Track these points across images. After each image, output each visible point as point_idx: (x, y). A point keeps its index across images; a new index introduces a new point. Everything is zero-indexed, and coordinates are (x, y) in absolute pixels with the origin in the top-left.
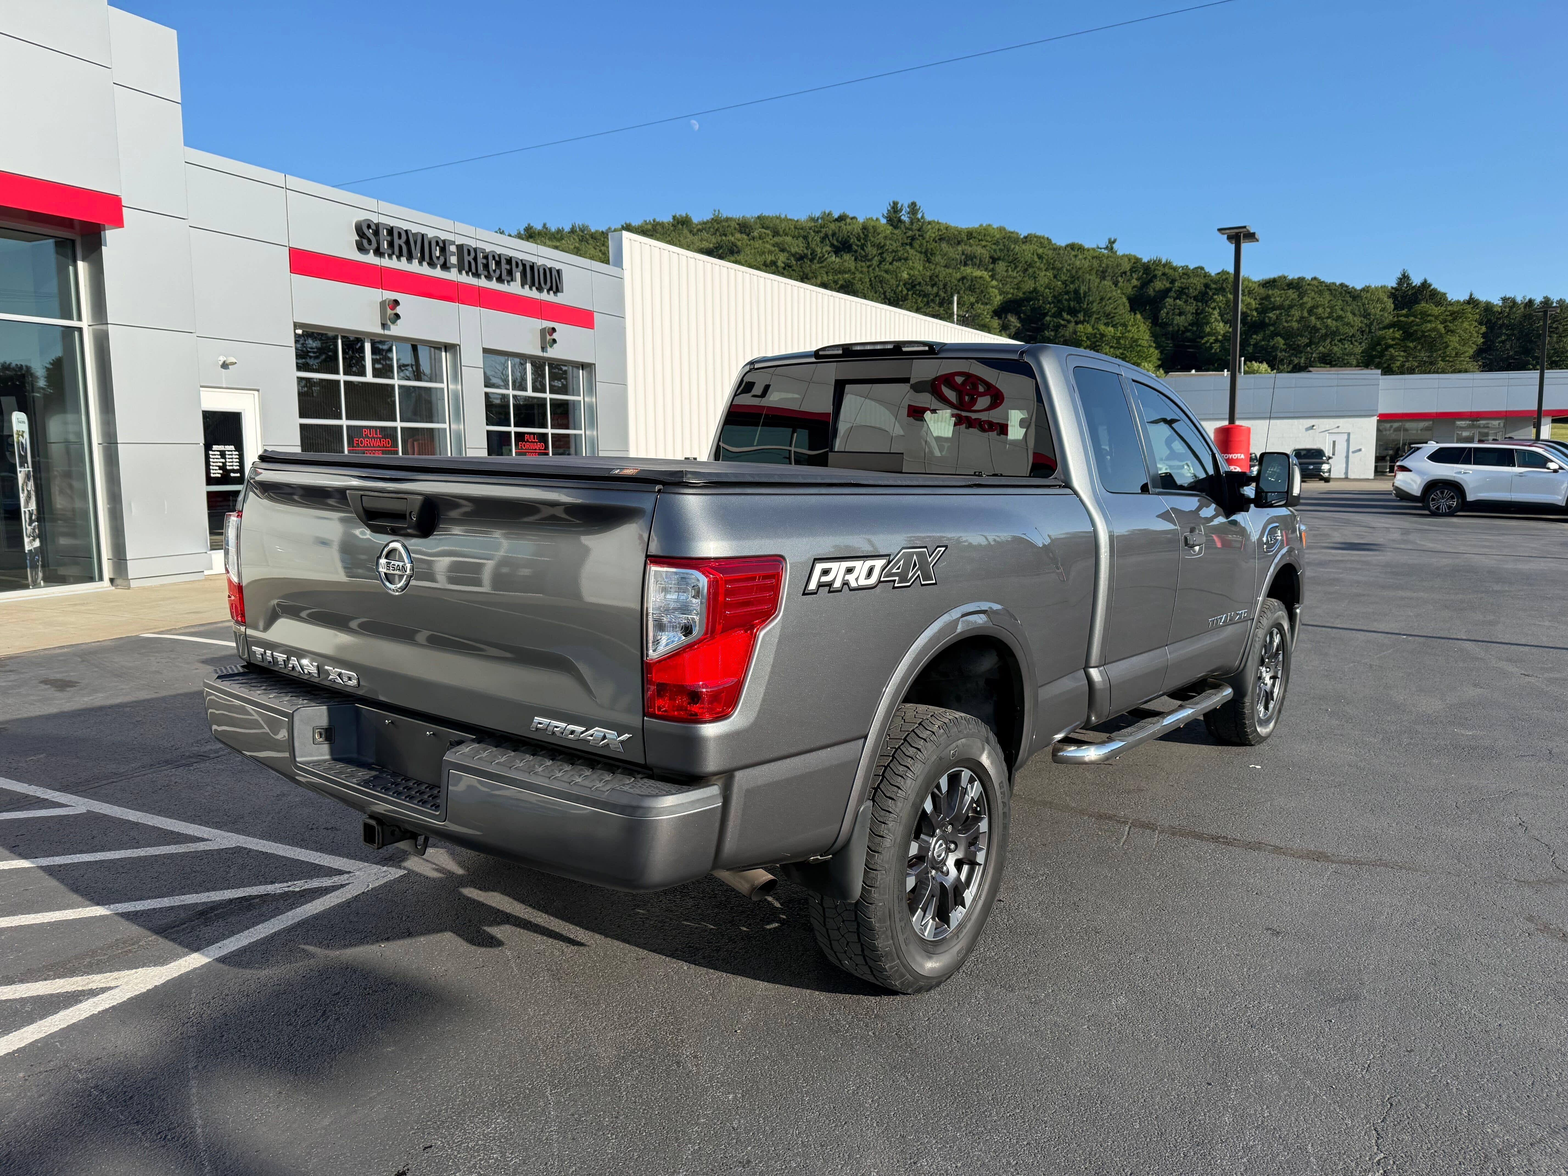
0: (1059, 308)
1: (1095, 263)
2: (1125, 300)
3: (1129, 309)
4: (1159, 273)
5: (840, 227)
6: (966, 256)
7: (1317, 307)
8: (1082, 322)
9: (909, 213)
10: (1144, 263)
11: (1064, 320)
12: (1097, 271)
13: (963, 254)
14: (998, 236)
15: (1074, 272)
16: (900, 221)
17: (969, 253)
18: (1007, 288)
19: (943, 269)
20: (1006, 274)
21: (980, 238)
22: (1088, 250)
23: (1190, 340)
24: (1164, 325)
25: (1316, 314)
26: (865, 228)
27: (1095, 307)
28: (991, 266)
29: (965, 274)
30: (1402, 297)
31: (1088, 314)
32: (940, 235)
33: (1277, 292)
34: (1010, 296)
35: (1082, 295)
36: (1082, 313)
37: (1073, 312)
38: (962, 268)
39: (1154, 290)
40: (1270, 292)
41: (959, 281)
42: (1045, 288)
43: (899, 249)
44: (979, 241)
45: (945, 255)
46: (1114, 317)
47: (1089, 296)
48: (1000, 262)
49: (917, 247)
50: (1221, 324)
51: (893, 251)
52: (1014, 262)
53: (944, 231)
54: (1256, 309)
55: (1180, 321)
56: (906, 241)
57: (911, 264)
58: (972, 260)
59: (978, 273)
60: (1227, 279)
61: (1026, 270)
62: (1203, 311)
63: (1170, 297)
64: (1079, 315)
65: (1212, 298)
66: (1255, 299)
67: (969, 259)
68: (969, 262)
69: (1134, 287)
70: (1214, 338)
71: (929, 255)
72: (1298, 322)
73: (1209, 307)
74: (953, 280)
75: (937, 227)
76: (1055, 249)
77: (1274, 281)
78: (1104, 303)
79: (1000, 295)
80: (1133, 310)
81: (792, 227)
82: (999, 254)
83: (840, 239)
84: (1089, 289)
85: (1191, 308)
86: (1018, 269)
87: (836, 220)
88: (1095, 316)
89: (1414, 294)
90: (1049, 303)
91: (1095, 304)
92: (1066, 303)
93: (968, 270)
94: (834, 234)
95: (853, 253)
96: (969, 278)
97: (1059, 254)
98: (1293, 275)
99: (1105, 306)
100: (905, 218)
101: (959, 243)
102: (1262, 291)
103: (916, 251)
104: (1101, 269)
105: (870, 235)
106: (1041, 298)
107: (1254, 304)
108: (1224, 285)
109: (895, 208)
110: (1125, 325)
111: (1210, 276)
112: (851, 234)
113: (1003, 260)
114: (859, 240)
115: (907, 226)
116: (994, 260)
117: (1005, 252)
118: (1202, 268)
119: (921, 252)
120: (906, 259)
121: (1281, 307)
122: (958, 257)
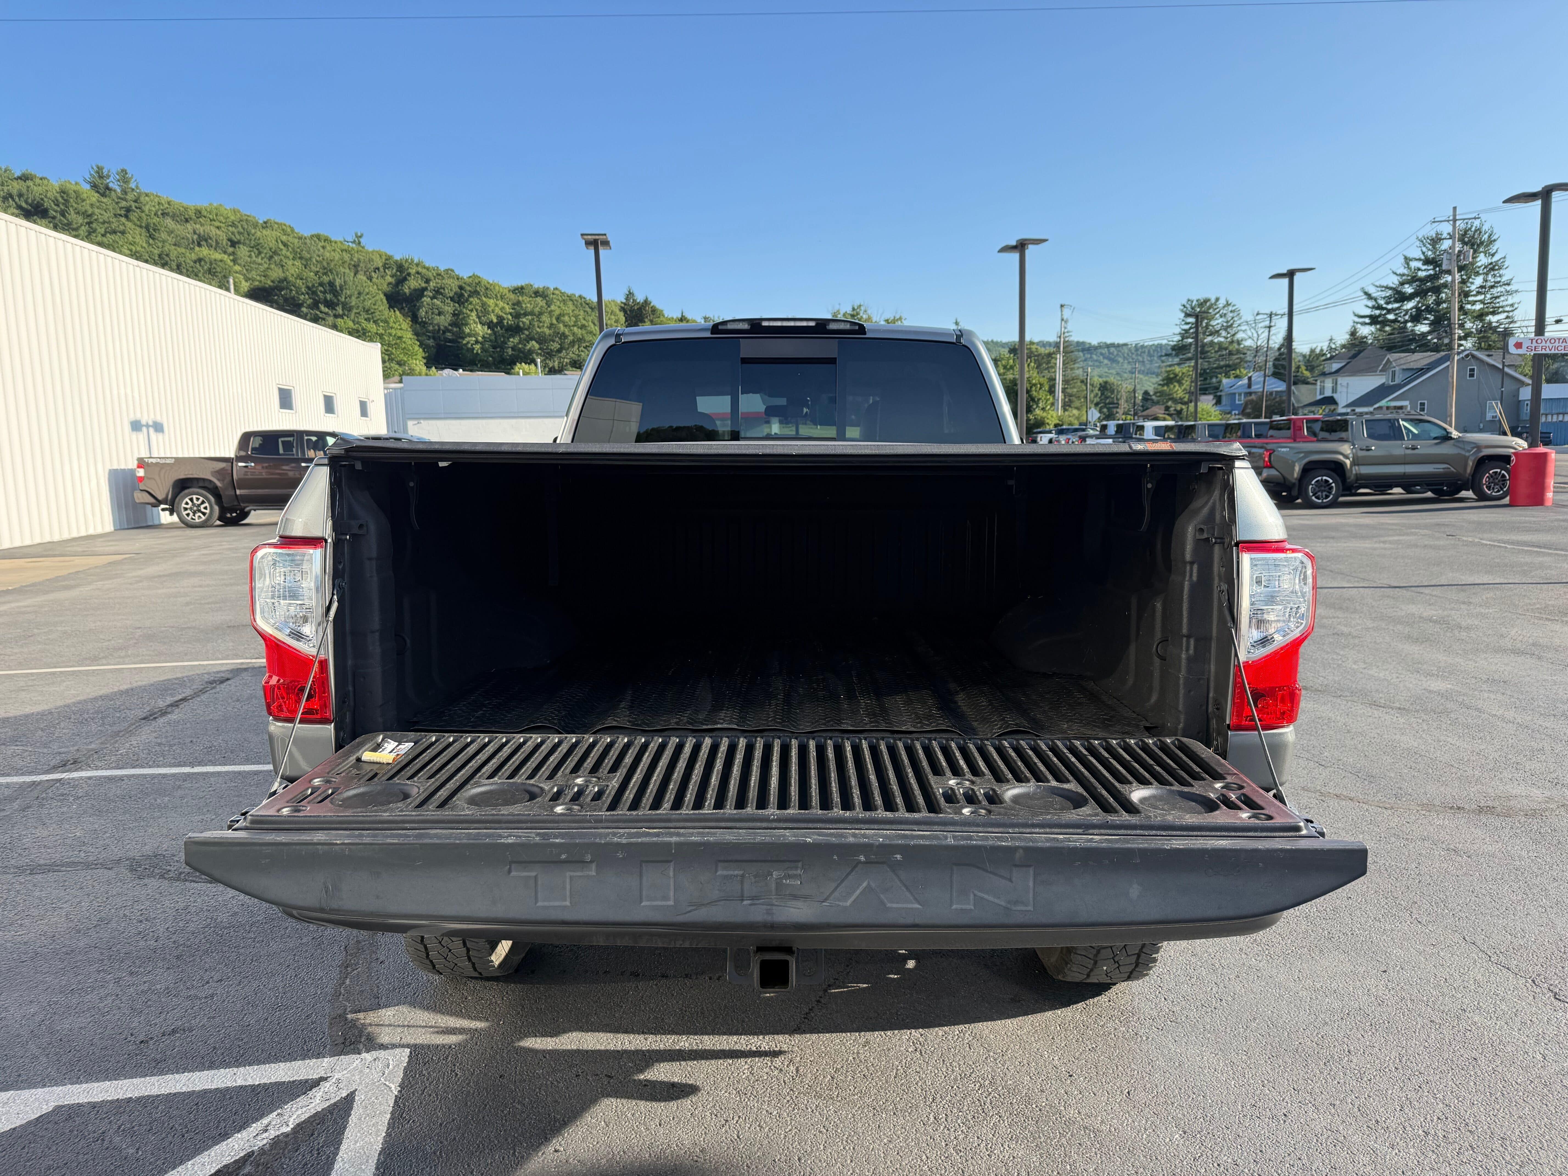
0: (314, 299)
1: (346, 257)
2: (382, 296)
3: (387, 306)
4: (413, 271)
5: (28, 187)
6: (199, 235)
7: (564, 315)
8: (341, 317)
9: (119, 181)
10: (397, 261)
11: (321, 312)
12: (349, 264)
13: (195, 233)
14: (233, 218)
15: (325, 264)
16: (107, 188)
17: (202, 233)
18: (253, 274)
19: (173, 247)
20: (249, 259)
21: (211, 217)
22: (336, 242)
23: (450, 341)
24: (424, 324)
25: (563, 322)
26: (63, 192)
27: (353, 301)
28: (231, 250)
29: (201, 256)
30: (630, 311)
31: (347, 308)
32: (162, 210)
33: (526, 299)
34: (257, 283)
35: (338, 288)
36: (340, 307)
37: (330, 305)
38: (197, 248)
39: (409, 288)
40: (520, 298)
41: (195, 262)
42: (296, 278)
43: (111, 220)
44: (211, 221)
45: (172, 232)
46: (374, 313)
47: (345, 289)
48: (241, 246)
49: (135, 220)
50: (479, 326)
51: (104, 223)
52: (257, 248)
53: (167, 206)
54: (511, 314)
55: (443, 321)
56: (119, 212)
57: (130, 238)
58: (206, 240)
59: (218, 256)
60: (479, 282)
61: (271, 257)
62: (461, 312)
63: (427, 296)
64: (337, 308)
65: (467, 300)
66: (508, 304)
67: (202, 240)
68: (203, 243)
69: (389, 284)
70: (474, 339)
71: (151, 230)
72: (550, 328)
73: (467, 308)
74: (188, 261)
75: (156, 200)
76: (300, 238)
77: (522, 288)
78: (362, 298)
79: (246, 281)
80: (391, 307)
82: (238, 237)
83: (30, 201)
84: (345, 282)
85: (449, 308)
86: (263, 255)
87: (20, 178)
88: (355, 311)
89: (640, 309)
90: (303, 294)
91: (353, 298)
92: (321, 295)
93: (204, 252)
94: (20, 195)
95: (50, 219)
96: (207, 260)
97: (306, 244)
98: (538, 284)
99: (364, 301)
100: (114, 185)
101: (187, 221)
102: (512, 296)
103: (135, 224)
104: (353, 263)
105: (71, 200)
106: (293, 288)
107: (508, 309)
108: (478, 289)
109: (100, 173)
110: (386, 321)
111: (462, 278)
112: (46, 196)
113: (244, 244)
114: (58, 205)
115: (120, 195)
116: (233, 244)
117: (246, 236)
118: (452, 271)
119: (141, 227)
120: (123, 233)
121: (532, 313)
122: (189, 236)
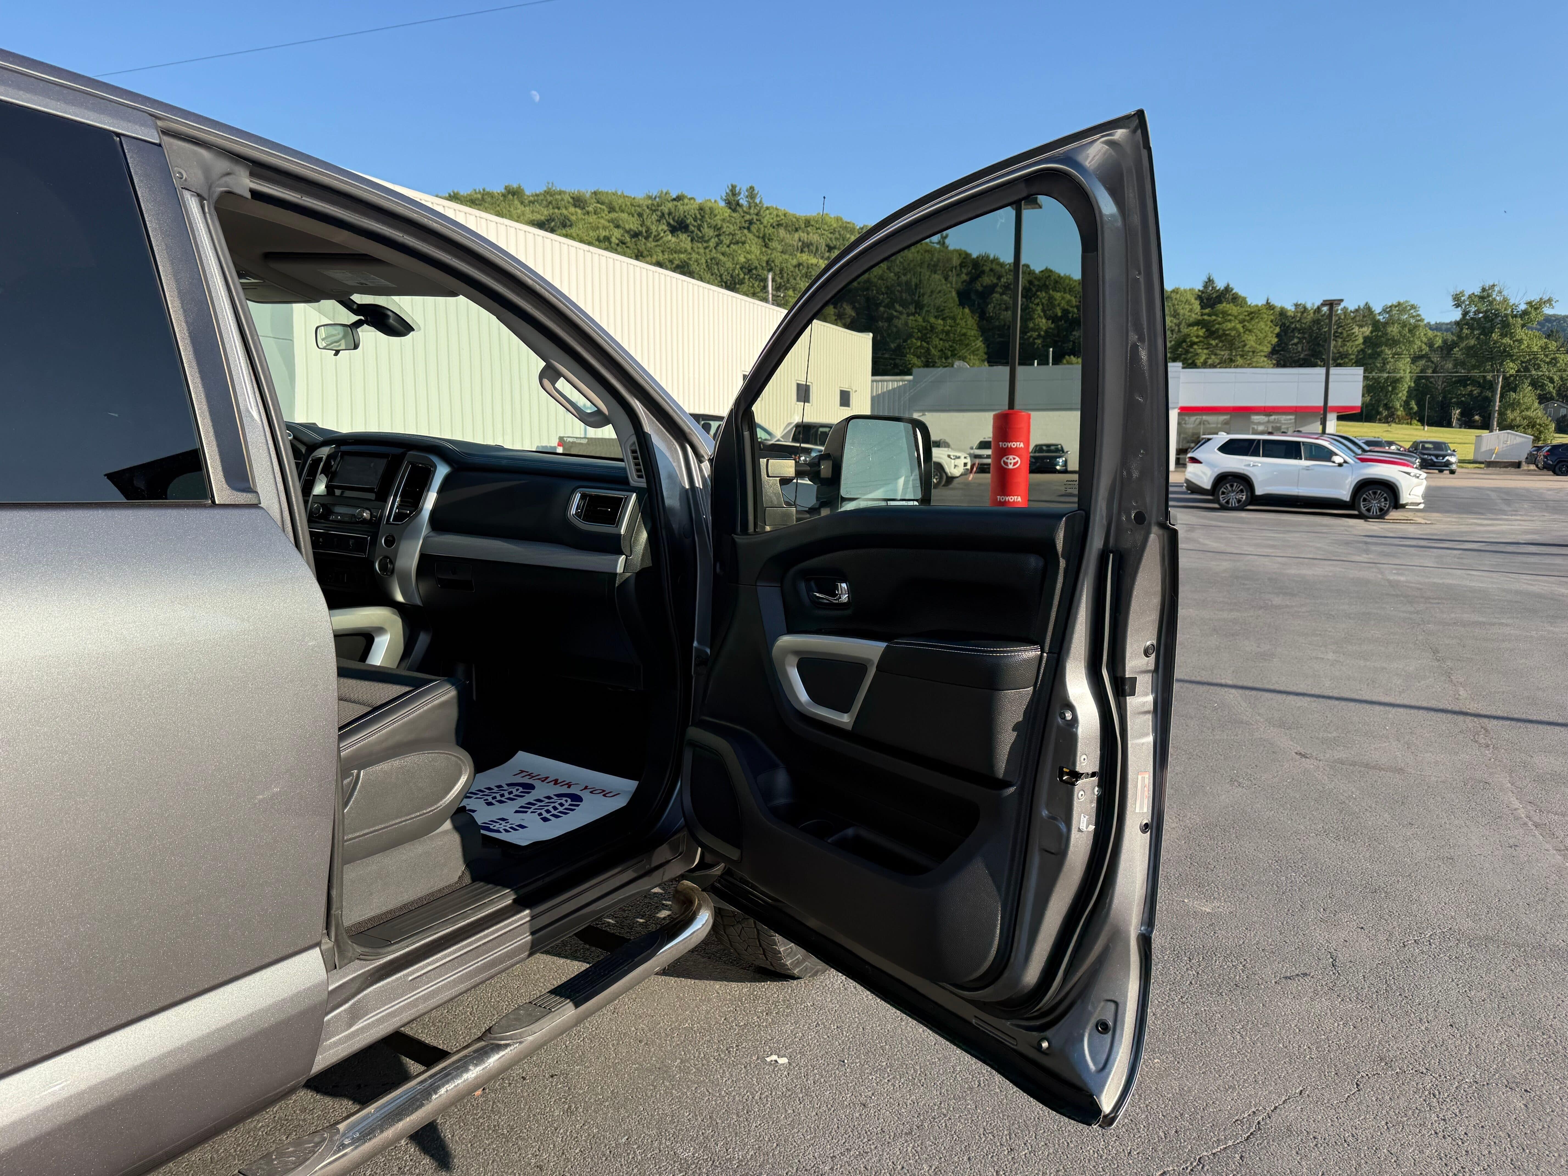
0: (892, 299)
1: (928, 257)
2: (954, 294)
3: (958, 303)
4: (987, 269)
5: (677, 206)
6: (803, 242)
8: (913, 314)
9: (747, 197)
10: (974, 259)
11: (896, 311)
12: (929, 265)
13: (800, 240)
14: (835, 225)
15: (905, 264)
16: (738, 204)
17: (806, 240)
19: (779, 254)
21: (817, 226)
24: (990, 320)
26: (701, 209)
27: (926, 299)
28: (827, 255)
29: (801, 262)
30: (1207, 299)
31: (919, 306)
32: (778, 221)
35: (914, 287)
36: (914, 305)
37: (905, 304)
38: (799, 255)
39: (982, 285)
41: (795, 267)
42: (879, 279)
43: (736, 232)
44: (817, 229)
45: (782, 241)
46: (944, 310)
47: (920, 288)
48: (836, 251)
49: (755, 231)
50: (1044, 321)
51: (730, 234)
53: (783, 217)
54: (1076, 307)
55: (1005, 316)
56: (744, 225)
57: (748, 247)
58: (808, 247)
59: (813, 260)
60: (1049, 276)
62: (1027, 307)
63: (997, 292)
64: (911, 307)
65: (1035, 294)
66: (1075, 297)
67: (806, 246)
68: (806, 249)
69: (965, 281)
70: (1037, 333)
71: (767, 240)
73: (1032, 303)
74: (789, 266)
75: (775, 213)
78: (934, 296)
80: (962, 304)
81: (629, 204)
82: (834, 243)
83: (676, 218)
84: (920, 281)
87: (674, 200)
88: (926, 309)
89: (1218, 297)
90: (883, 294)
91: (926, 297)
92: (898, 294)
93: (804, 257)
94: (670, 214)
95: (689, 234)
96: (805, 264)
99: (935, 298)
100: (743, 202)
101: (797, 230)
103: (754, 235)
104: (933, 263)
105: (707, 216)
106: (874, 288)
107: (1075, 302)
108: (1047, 283)
109: (733, 192)
110: (954, 319)
111: (1035, 274)
112: (688, 214)
114: (696, 221)
115: (745, 209)
116: (830, 249)
117: (841, 241)
119: (758, 237)
120: (744, 243)
122: (795, 244)
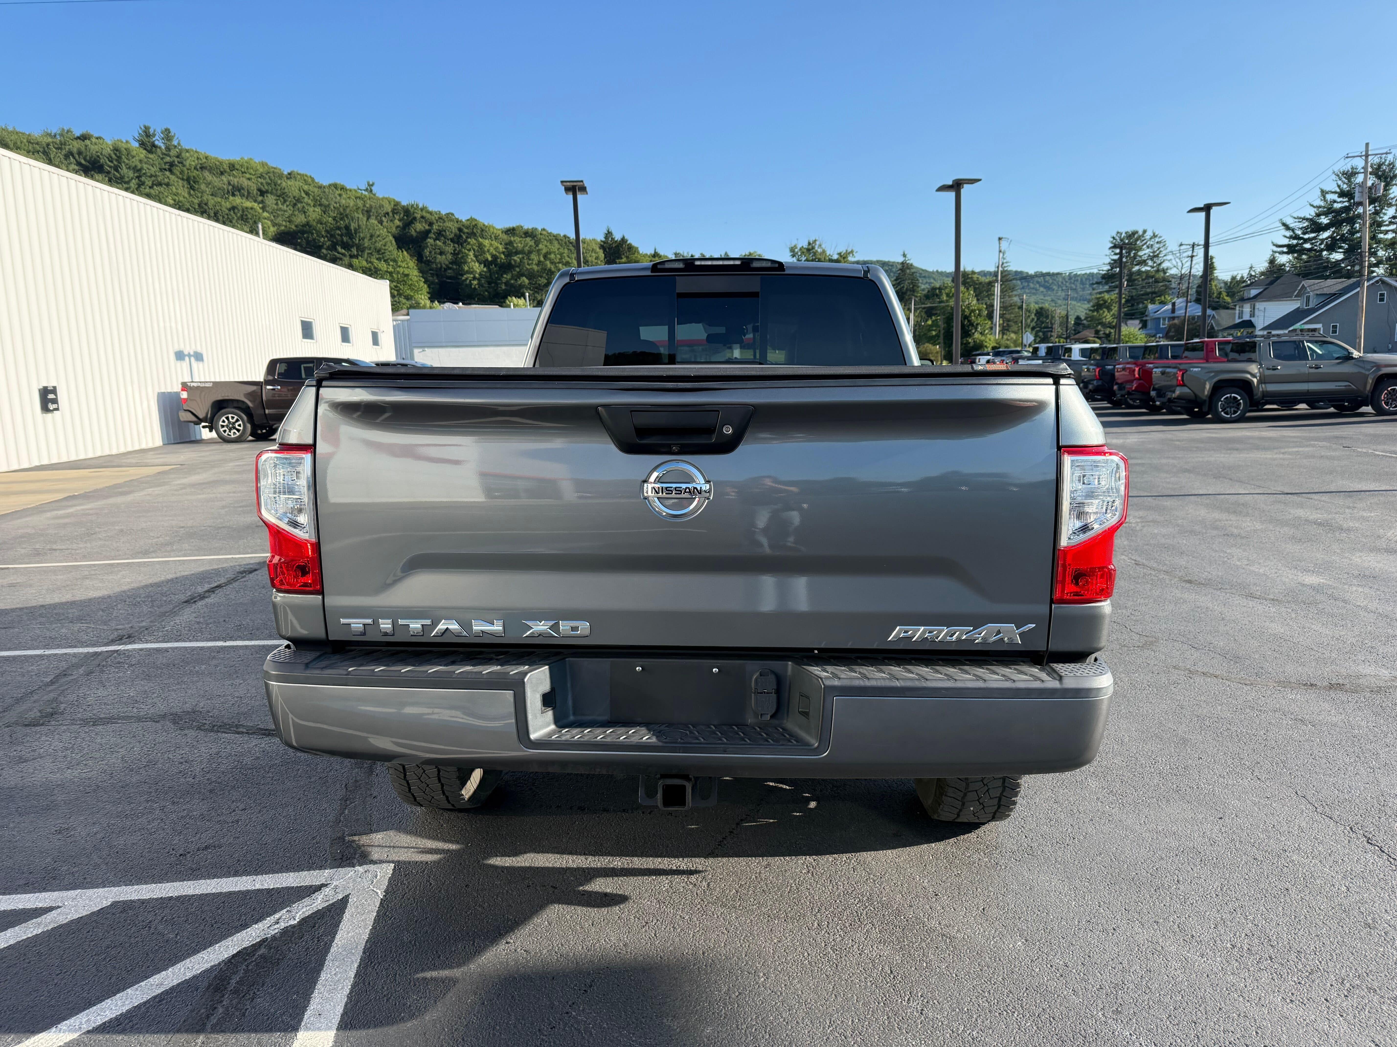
0: (332, 242)
1: (360, 203)
2: (391, 238)
3: (396, 247)
4: (418, 216)
5: (86, 146)
6: (233, 187)
7: (550, 253)
8: (356, 257)
9: (163, 139)
10: (404, 206)
11: (338, 253)
12: (363, 210)
13: (229, 184)
14: (261, 170)
15: (341, 210)
16: (154, 146)
17: (236, 184)
18: (279, 220)
19: (210, 197)
20: (276, 207)
21: (243, 170)
22: (350, 191)
23: (451, 278)
24: (428, 263)
25: (550, 259)
26: (116, 150)
27: (367, 243)
28: (260, 198)
29: (235, 204)
30: (609, 249)
31: (361, 249)
32: (201, 164)
33: (517, 239)
34: (283, 228)
35: (353, 231)
36: (355, 248)
37: (346, 246)
38: (231, 198)
39: (415, 231)
40: (512, 239)
41: (229, 210)
42: (317, 223)
43: (157, 173)
44: (243, 173)
45: (209, 184)
46: (384, 253)
47: (359, 232)
48: (269, 195)
49: (178, 174)
50: (477, 264)
51: (151, 176)
52: (282, 196)
53: (204, 160)
54: (503, 253)
55: (443, 260)
56: (164, 167)
57: (174, 190)
58: (239, 191)
59: (248, 204)
60: (476, 225)
61: (295, 205)
62: (460, 251)
63: (430, 238)
64: (352, 250)
65: (466, 241)
66: (501, 244)
67: (236, 190)
68: (237, 193)
69: (397, 227)
70: (472, 276)
71: (191, 182)
72: (538, 265)
73: (465, 248)
74: (224, 209)
75: (195, 156)
76: (320, 187)
77: (514, 229)
78: (374, 240)
79: (273, 226)
80: (399, 247)
81: (25, 141)
82: (266, 187)
83: (88, 158)
84: (359, 226)
85: (450, 249)
86: (288, 203)
87: (78, 138)
88: (367, 251)
89: (617, 246)
90: (323, 236)
91: (366, 240)
92: (339, 238)
93: (237, 200)
94: (80, 153)
95: (105, 175)
96: (240, 208)
97: (324, 192)
98: (528, 226)
99: (375, 242)
100: (159, 143)
101: (222, 173)
102: (505, 237)
103: (178, 177)
104: (366, 209)
105: (123, 157)
106: (314, 232)
107: (501, 248)
108: (475, 231)
109: (147, 133)
110: (395, 261)
111: (461, 221)
112: (101, 154)
113: (271, 193)
114: (112, 162)
115: (164, 151)
116: (262, 193)
117: (273, 186)
118: (453, 214)
119: (183, 179)
120: (168, 185)
121: (522, 252)
122: (225, 187)
